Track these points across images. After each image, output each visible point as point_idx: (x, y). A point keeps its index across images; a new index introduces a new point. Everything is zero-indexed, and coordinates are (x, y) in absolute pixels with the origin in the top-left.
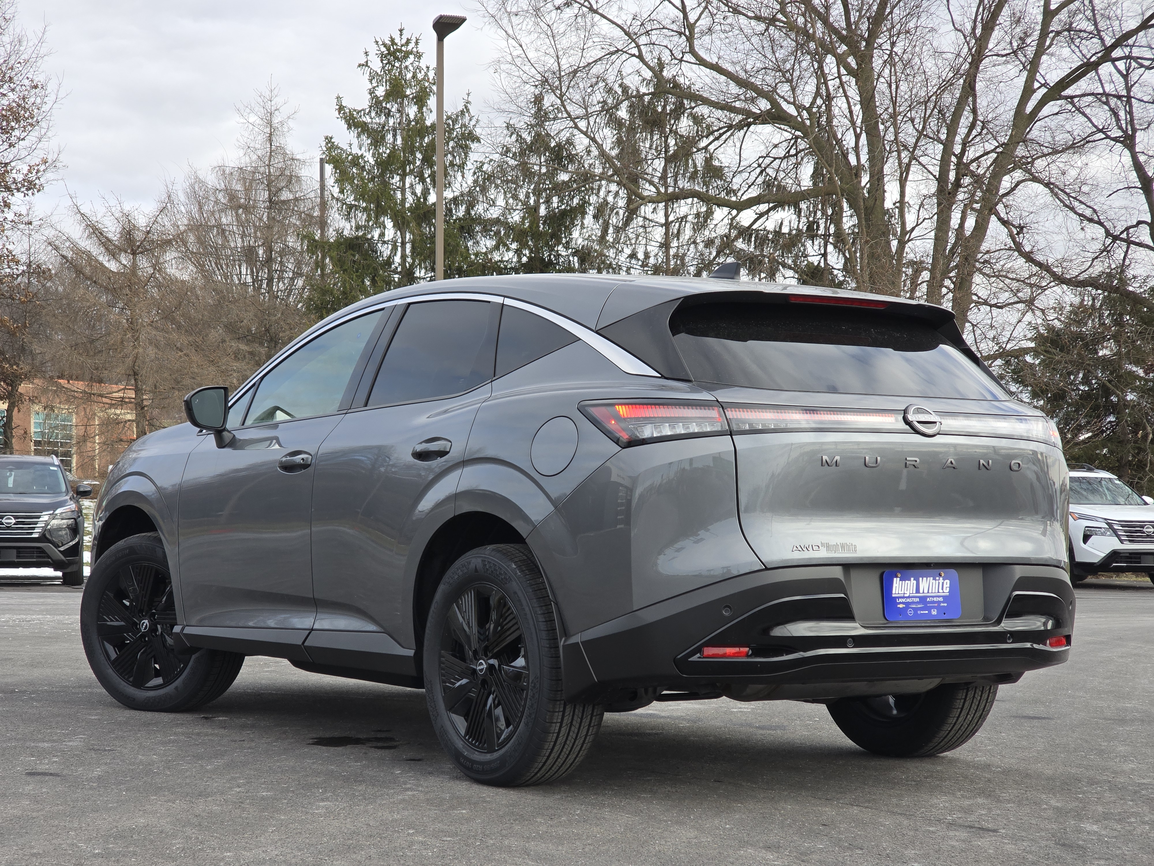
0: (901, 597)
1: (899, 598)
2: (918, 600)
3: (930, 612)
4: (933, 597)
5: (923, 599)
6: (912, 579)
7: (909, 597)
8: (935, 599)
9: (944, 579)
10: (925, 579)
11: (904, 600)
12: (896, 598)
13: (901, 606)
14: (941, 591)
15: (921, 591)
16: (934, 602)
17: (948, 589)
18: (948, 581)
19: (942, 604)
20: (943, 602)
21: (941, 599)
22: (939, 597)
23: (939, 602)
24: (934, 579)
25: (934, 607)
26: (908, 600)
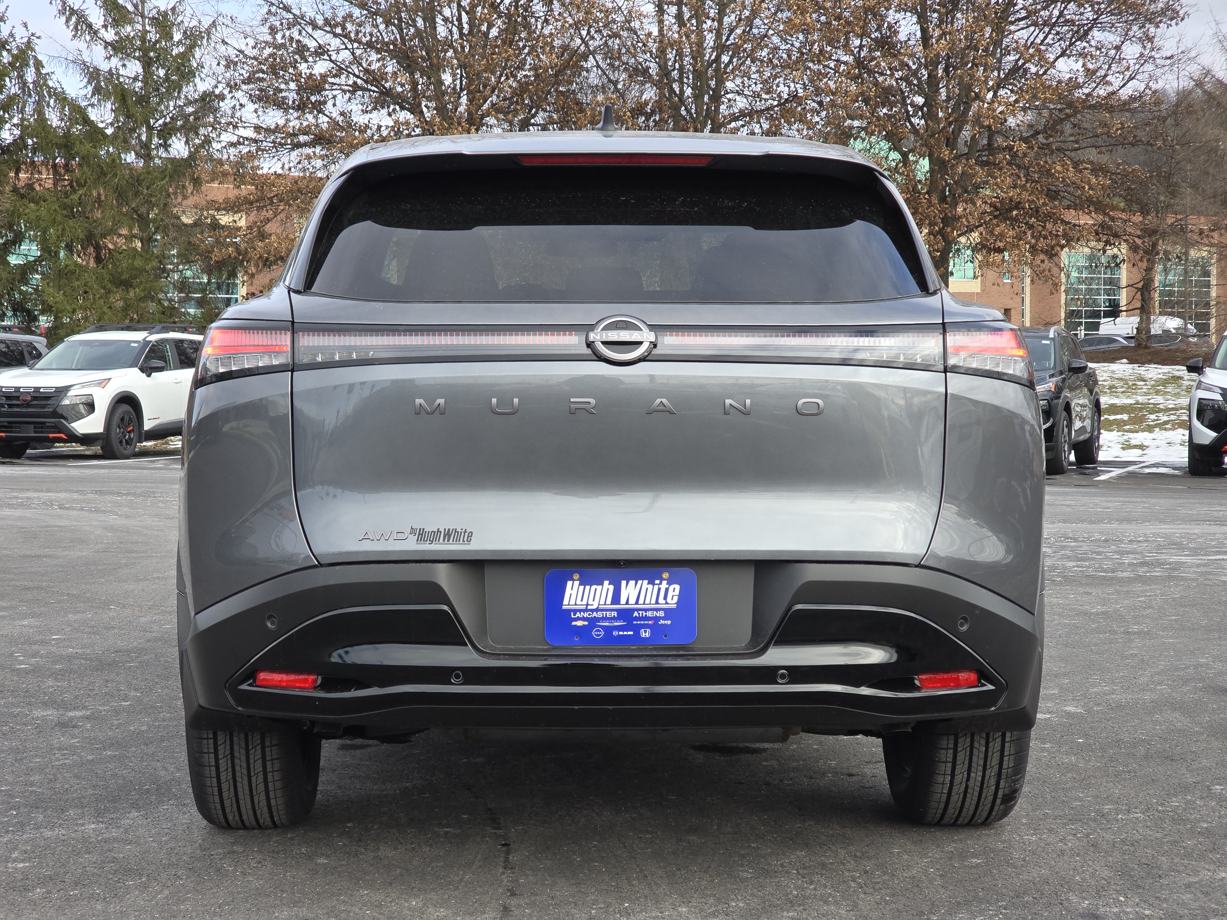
0: (580, 611)
1: (575, 611)
2: (615, 614)
3: (637, 633)
4: (646, 610)
5: (626, 614)
6: (606, 583)
7: (597, 610)
8: (649, 614)
9: (669, 583)
10: (632, 583)
11: (586, 615)
12: (570, 611)
13: (579, 623)
14: (661, 600)
15: (623, 600)
16: (647, 618)
17: (676, 599)
18: (677, 587)
19: (662, 622)
20: (664, 618)
21: (661, 614)
22: (657, 610)
23: (657, 619)
24: (652, 582)
25: (645, 626)
26: (595, 614)
